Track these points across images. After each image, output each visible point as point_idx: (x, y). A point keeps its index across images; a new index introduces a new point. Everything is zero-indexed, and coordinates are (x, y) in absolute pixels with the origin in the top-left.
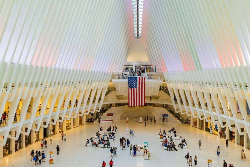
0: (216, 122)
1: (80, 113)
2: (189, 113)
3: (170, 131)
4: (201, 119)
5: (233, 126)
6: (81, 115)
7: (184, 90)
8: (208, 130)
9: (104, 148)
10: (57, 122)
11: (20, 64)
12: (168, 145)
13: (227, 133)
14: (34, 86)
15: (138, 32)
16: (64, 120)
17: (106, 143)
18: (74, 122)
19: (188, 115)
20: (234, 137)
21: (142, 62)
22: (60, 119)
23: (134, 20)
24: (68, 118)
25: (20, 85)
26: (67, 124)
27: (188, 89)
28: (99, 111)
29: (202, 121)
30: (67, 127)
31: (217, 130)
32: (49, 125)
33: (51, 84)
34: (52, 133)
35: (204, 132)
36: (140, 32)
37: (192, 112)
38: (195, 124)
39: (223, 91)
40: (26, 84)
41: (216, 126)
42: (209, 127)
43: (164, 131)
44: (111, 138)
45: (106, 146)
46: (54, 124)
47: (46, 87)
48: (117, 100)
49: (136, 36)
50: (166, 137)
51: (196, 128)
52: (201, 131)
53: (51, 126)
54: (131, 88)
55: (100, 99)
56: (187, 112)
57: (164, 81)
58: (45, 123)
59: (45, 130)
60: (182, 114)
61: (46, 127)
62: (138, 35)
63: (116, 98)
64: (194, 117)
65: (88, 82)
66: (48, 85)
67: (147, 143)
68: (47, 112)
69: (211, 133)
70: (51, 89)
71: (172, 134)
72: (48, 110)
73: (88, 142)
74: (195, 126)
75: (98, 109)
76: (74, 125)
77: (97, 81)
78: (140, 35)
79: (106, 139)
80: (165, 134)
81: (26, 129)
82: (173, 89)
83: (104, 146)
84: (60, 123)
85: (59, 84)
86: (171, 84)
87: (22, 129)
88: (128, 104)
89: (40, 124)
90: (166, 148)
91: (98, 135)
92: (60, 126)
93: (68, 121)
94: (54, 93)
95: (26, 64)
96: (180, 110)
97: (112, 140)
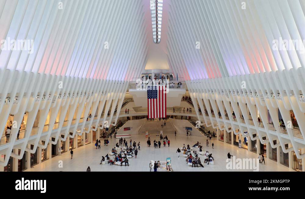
0: (245, 134)
1: (94, 128)
2: (215, 125)
3: (194, 146)
4: (229, 132)
5: (264, 138)
6: (95, 130)
7: (209, 100)
8: (236, 144)
9: (121, 165)
10: (67, 138)
11: (26, 72)
12: (193, 160)
13: (257, 146)
14: (42, 96)
15: (157, 37)
16: (75, 136)
17: (123, 160)
18: (86, 138)
19: (214, 128)
20: (266, 151)
21: (162, 70)
22: (71, 134)
23: (153, 23)
24: (80, 133)
25: (25, 95)
26: (78, 140)
27: (213, 98)
28: (114, 125)
29: (230, 133)
30: (78, 143)
31: (247, 144)
32: (58, 141)
33: (60, 94)
34: (62, 151)
35: (232, 146)
36: (159, 37)
37: (219, 124)
38: (222, 138)
39: (252, 99)
40: (32, 95)
41: (245, 139)
42: (237, 141)
43: (188, 146)
44: (129, 155)
45: (124, 164)
46: (64, 140)
47: (55, 97)
48: (135, 112)
49: (155, 41)
50: (190, 152)
51: (223, 142)
52: (229, 145)
53: (60, 142)
54: (151, 99)
55: (116, 111)
56: (213, 125)
57: (187, 90)
58: (53, 139)
59: (54, 147)
60: (207, 126)
61: (55, 143)
62: (157, 40)
63: (133, 110)
64: (221, 130)
65: (103, 92)
66: (58, 95)
67: (169, 158)
68: (56, 126)
69: (240, 146)
70: (60, 100)
71: (197, 149)
72: (57, 124)
73: (103, 159)
74: (222, 140)
75: (114, 123)
76: (86, 141)
77: (112, 92)
78: (159, 40)
79: (123, 156)
80: (190, 148)
81: (32, 147)
82: (196, 99)
83: (122, 163)
84: (70, 139)
85: (69, 94)
86: (194, 94)
87: (27, 147)
88: (147, 117)
89: (48, 140)
90: (191, 164)
91: (114, 151)
92: (70, 143)
93: (80, 137)
94: (64, 104)
95: (33, 71)
96: (205, 122)
97: (130, 156)
